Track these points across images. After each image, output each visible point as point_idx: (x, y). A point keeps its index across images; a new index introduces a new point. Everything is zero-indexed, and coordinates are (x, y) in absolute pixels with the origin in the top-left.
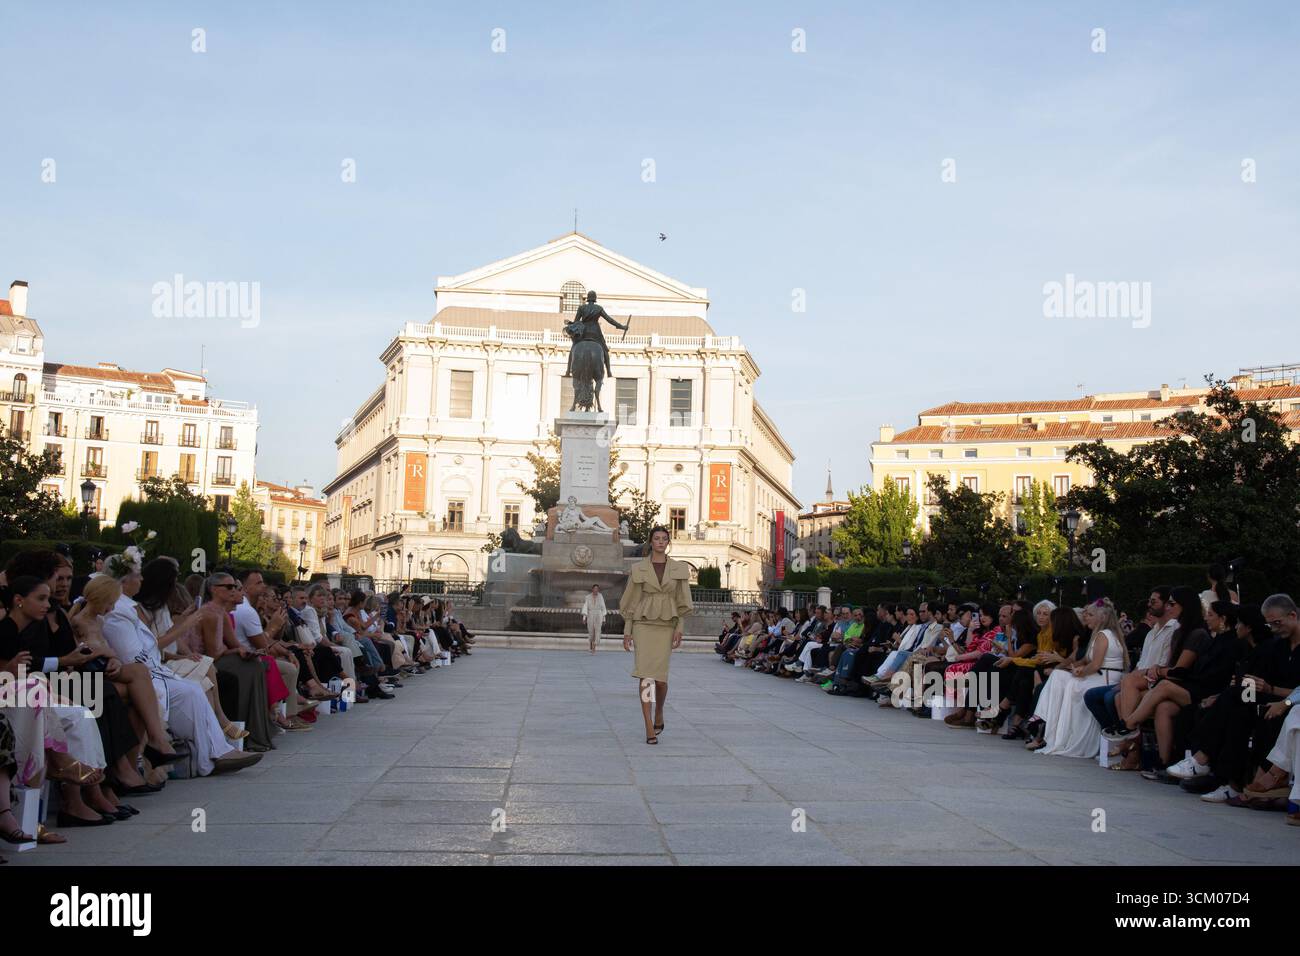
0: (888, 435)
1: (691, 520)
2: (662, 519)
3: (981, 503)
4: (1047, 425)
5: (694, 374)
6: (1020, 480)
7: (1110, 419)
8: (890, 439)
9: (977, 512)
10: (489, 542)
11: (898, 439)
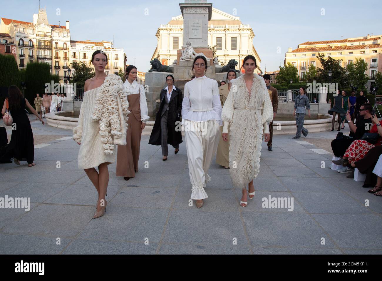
0: (290, 50)
5: (237, 35)
8: (291, 52)
11: (293, 51)
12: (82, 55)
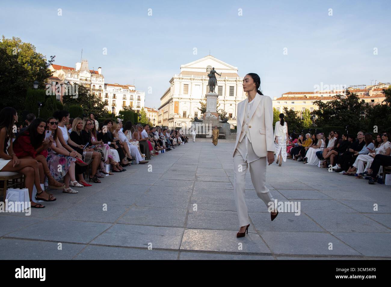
0: (275, 98)
1: (233, 116)
2: (227, 116)
3: (295, 113)
4: (309, 97)
5: (235, 85)
6: (303, 109)
7: (322, 96)
8: (276, 100)
9: (294, 115)
10: (192, 120)
11: (278, 99)
12: (112, 95)
